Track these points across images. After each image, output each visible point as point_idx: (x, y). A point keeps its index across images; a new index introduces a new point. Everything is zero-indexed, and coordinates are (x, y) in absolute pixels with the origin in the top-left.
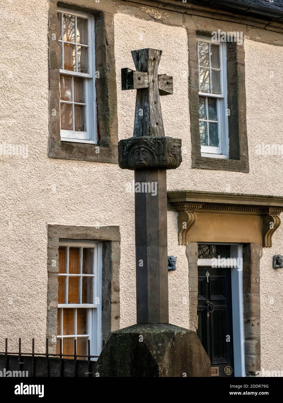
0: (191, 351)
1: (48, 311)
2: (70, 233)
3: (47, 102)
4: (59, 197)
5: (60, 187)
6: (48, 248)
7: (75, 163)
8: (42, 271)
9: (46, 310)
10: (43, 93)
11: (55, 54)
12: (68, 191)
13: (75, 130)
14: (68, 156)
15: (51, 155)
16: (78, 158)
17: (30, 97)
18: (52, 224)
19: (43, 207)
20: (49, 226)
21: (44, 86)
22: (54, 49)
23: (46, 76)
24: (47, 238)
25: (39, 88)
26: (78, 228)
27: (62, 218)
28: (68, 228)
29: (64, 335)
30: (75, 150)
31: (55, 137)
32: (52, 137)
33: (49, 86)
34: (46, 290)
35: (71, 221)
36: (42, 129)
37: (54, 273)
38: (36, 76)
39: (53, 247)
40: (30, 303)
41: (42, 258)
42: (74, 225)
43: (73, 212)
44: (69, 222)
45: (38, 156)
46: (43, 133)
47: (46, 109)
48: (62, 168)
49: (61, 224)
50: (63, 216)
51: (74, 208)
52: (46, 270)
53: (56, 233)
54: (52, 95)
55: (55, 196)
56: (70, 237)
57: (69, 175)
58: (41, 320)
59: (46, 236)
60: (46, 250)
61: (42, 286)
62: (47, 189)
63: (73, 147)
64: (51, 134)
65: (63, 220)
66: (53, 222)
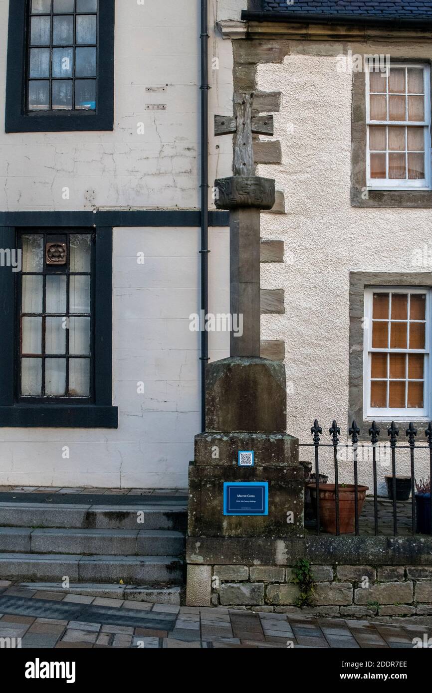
0: (255, 382)
1: (350, 354)
2: (379, 279)
3: (349, 154)
4: (367, 245)
5: (368, 235)
6: (350, 294)
7: (389, 211)
8: (343, 316)
9: (348, 353)
10: (344, 147)
11: (360, 107)
12: (378, 238)
13: (389, 178)
14: (376, 204)
15: (354, 204)
16: (390, 205)
17: (328, 151)
18: (355, 271)
19: (344, 255)
20: (351, 273)
21: (346, 139)
22: (359, 103)
23: (348, 129)
24: (349, 285)
25: (339, 142)
26: (390, 274)
27: (370, 265)
28: (376, 275)
29: (390, 378)
30: (385, 198)
31: (358, 187)
32: (355, 187)
33: (352, 139)
34: (347, 334)
35: (381, 268)
36: (342, 180)
37: (357, 318)
38: (336, 131)
39: (355, 293)
40: (327, 346)
41: (341, 303)
42: (384, 272)
43: (385, 259)
44: (379, 269)
45: (339, 206)
46: (343, 184)
47: (348, 161)
48: (370, 216)
49: (367, 271)
50: (372, 263)
51: (386, 255)
52: (347, 315)
53: (360, 280)
54: (356, 147)
55: (360, 244)
56: (378, 283)
57: (381, 222)
58: (342, 362)
59: (348, 283)
60: (347, 296)
61: (343, 331)
62: (351, 238)
63: (383, 195)
64: (353, 184)
65: (370, 267)
66: (357, 269)
